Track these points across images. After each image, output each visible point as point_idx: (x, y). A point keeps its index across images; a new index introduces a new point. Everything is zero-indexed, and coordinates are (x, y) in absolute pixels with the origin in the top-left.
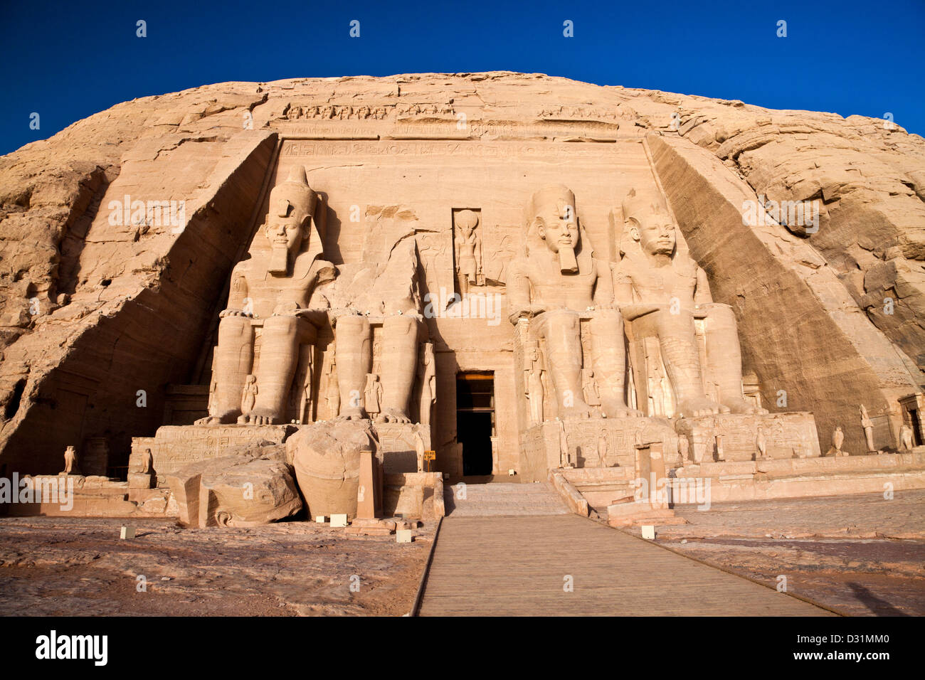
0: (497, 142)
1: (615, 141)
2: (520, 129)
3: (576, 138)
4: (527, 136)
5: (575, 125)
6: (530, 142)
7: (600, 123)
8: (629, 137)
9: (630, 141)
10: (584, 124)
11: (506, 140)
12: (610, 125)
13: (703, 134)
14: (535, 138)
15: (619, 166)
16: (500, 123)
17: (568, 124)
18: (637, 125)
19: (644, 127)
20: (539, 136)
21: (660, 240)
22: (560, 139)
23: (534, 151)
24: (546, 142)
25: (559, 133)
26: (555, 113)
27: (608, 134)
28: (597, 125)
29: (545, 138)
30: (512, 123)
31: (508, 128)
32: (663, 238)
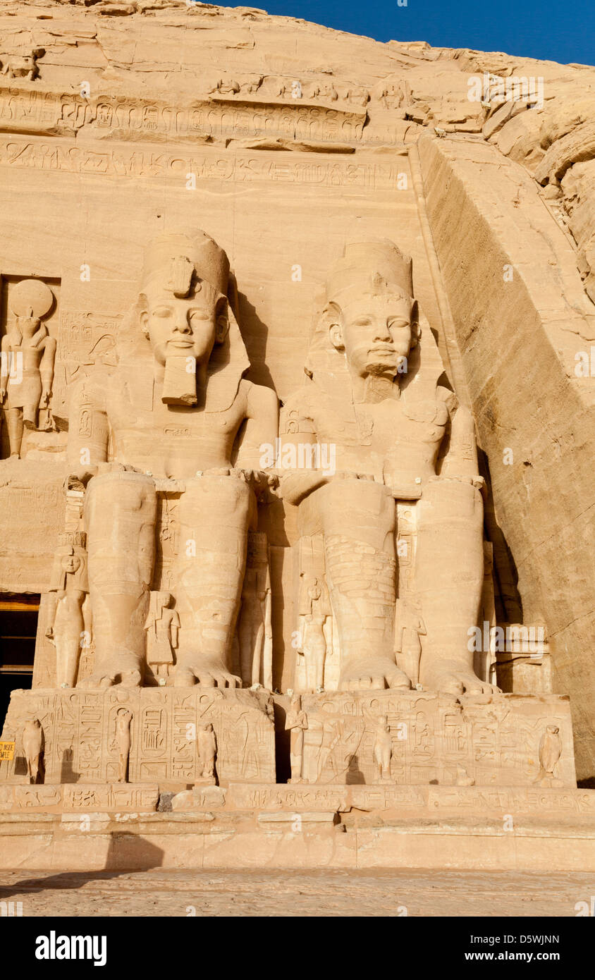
0: (110, 143)
1: (353, 151)
2: (164, 118)
3: (272, 141)
4: (172, 134)
5: (276, 114)
6: (178, 147)
7: (328, 111)
8: (384, 143)
9: (385, 151)
10: (294, 113)
11: (128, 139)
12: (348, 117)
13: (521, 132)
14: (189, 138)
15: (352, 202)
16: (122, 102)
17: (263, 112)
18: (408, 117)
19: (420, 122)
20: (198, 134)
21: (373, 346)
22: (239, 144)
23: (183, 165)
24: (210, 148)
25: (244, 131)
26: (244, 89)
27: (342, 134)
28: (323, 116)
29: (210, 139)
30: (147, 103)
31: (138, 115)
32: (380, 343)
